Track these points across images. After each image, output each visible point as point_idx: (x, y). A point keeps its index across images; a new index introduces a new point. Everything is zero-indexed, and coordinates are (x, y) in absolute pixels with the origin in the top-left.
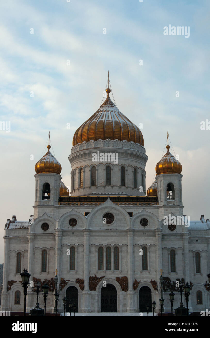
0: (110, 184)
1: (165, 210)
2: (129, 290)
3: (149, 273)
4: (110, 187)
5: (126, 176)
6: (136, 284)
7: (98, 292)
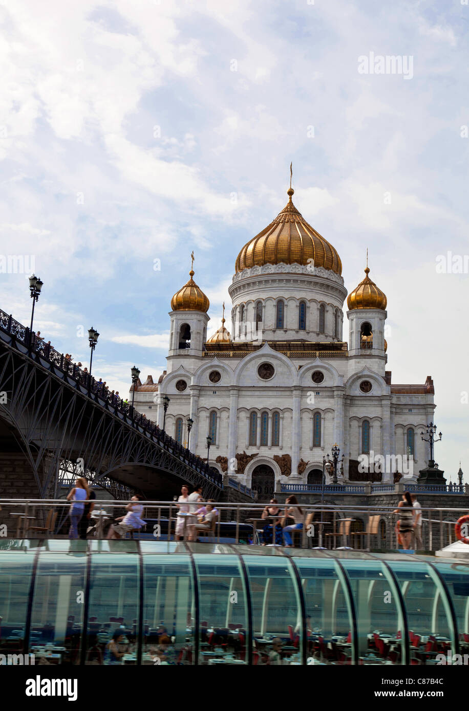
0: (282, 328)
1: (356, 362)
2: (292, 474)
3: (323, 450)
4: (282, 332)
5: (307, 315)
6: (302, 465)
7: (248, 475)
